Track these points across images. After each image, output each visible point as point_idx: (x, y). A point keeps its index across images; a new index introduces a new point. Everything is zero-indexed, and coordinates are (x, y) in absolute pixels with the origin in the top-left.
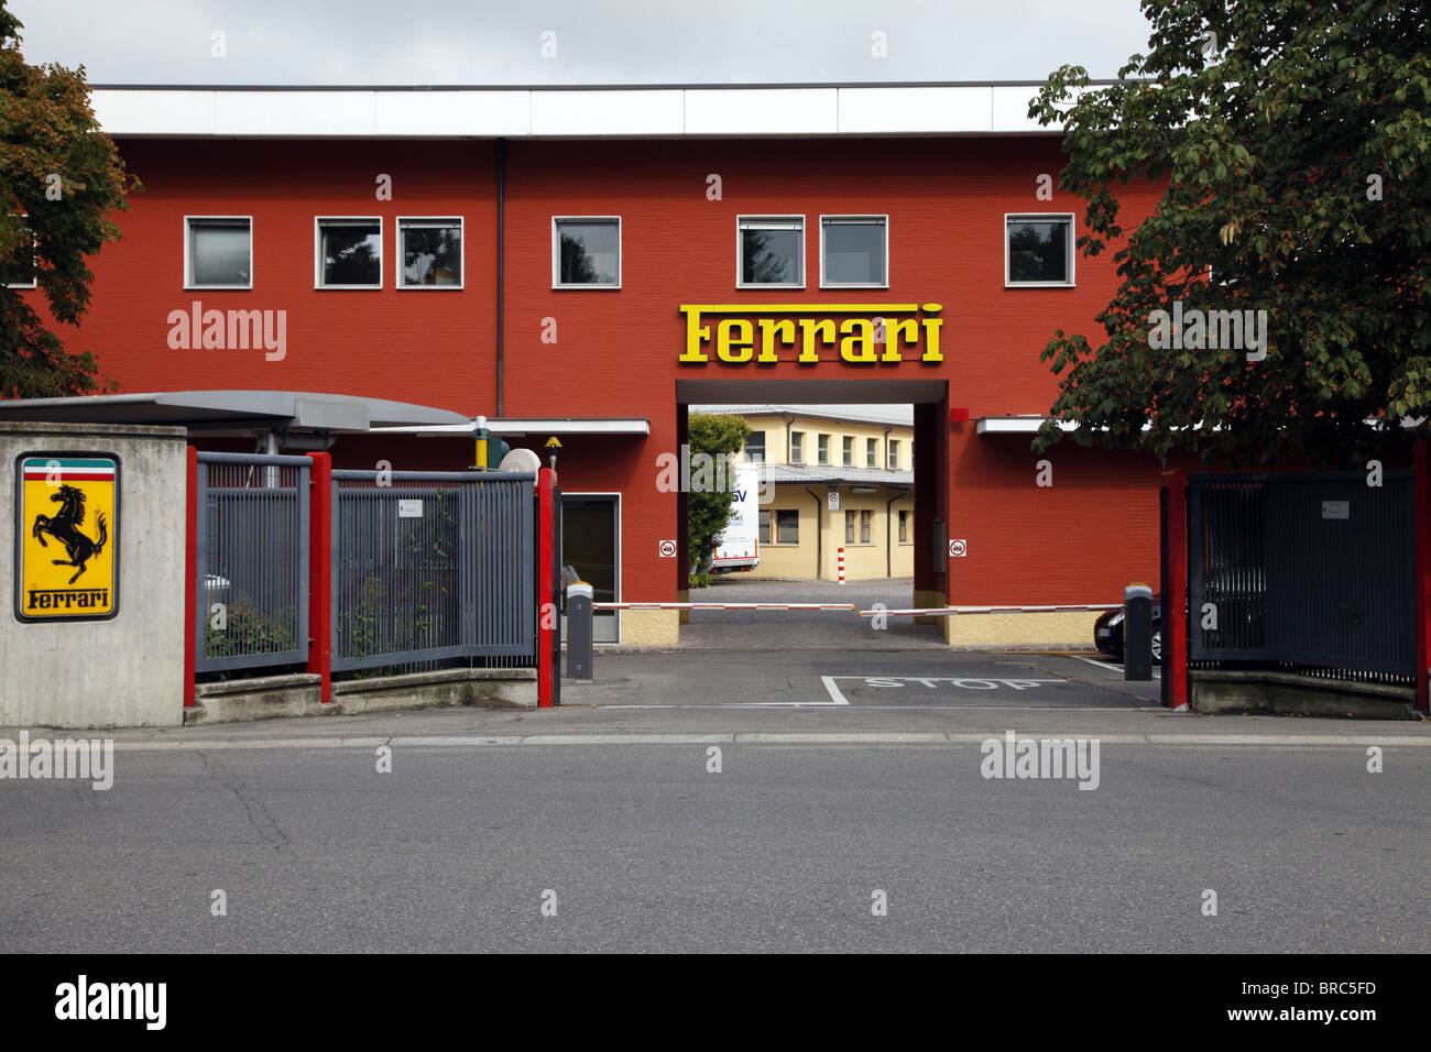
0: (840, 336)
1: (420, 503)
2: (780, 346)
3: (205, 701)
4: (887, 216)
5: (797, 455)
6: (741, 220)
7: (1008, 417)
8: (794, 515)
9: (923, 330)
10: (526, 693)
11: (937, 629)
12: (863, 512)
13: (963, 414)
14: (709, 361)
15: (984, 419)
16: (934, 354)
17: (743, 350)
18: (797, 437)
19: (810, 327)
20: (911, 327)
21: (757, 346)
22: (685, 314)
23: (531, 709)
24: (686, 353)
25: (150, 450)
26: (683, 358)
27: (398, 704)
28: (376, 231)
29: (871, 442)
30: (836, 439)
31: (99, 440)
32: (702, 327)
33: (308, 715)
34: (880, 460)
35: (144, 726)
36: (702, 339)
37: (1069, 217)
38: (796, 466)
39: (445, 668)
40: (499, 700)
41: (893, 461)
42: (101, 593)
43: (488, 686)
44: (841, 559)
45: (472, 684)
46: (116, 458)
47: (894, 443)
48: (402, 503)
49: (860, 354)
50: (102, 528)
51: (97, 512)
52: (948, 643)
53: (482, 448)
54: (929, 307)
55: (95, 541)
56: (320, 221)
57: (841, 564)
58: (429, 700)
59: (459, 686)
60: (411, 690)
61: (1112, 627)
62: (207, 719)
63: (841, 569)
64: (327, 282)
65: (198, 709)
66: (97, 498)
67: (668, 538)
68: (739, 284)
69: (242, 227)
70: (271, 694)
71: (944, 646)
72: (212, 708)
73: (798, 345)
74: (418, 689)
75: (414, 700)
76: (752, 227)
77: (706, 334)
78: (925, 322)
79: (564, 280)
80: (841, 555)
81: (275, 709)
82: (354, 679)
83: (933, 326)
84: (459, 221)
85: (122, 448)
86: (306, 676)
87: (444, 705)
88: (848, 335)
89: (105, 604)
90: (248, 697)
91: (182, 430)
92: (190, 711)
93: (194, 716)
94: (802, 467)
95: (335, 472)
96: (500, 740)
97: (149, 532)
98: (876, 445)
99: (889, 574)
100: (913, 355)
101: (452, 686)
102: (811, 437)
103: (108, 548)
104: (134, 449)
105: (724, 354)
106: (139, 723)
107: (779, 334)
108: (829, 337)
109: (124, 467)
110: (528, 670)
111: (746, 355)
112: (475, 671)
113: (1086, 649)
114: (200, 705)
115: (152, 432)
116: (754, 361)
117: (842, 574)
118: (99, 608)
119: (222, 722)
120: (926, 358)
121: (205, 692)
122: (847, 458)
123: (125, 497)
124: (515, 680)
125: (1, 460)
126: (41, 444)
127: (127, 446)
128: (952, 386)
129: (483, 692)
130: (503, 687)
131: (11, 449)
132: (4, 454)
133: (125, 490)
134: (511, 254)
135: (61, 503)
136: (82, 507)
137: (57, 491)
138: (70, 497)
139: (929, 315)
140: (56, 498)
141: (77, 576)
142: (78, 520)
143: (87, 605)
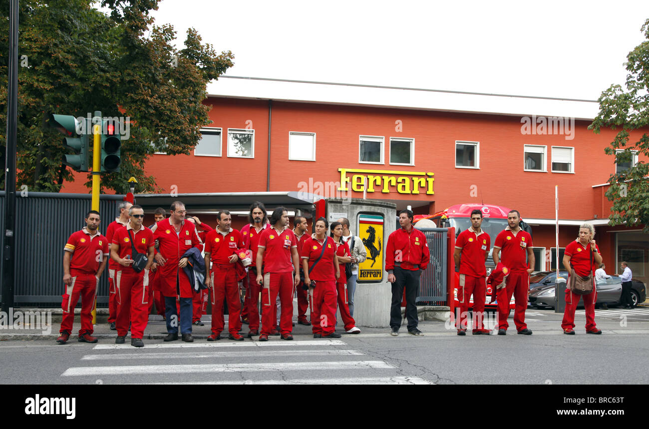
2: (376, 186)
4: (414, 139)
6: (361, 137)
9: (427, 182)
17: (361, 187)
19: (387, 179)
20: (423, 180)
21: (367, 186)
22: (340, 172)
25: (390, 213)
28: (218, 134)
31: (380, 208)
32: (347, 178)
36: (346, 182)
37: (477, 143)
40: (436, 319)
42: (379, 272)
43: (432, 313)
45: (426, 312)
49: (405, 190)
50: (380, 245)
51: (378, 238)
54: (429, 174)
55: (378, 250)
66: (378, 232)
68: (360, 161)
73: (382, 186)
76: (364, 140)
77: (348, 180)
78: (428, 179)
84: (253, 131)
88: (400, 183)
89: (380, 276)
100: (423, 191)
103: (381, 253)
105: (355, 188)
107: (375, 181)
108: (393, 183)
109: (385, 219)
110: (447, 307)
111: (363, 189)
112: (427, 307)
116: (366, 191)
118: (378, 278)
120: (428, 193)
123: (385, 232)
124: (442, 311)
125: (352, 215)
126: (365, 209)
127: (386, 211)
128: (436, 203)
129: (431, 315)
130: (438, 313)
131: (355, 210)
132: (354, 212)
133: (386, 229)
134: (273, 145)
135: (369, 234)
136: (374, 235)
137: (368, 229)
138: (371, 231)
139: (429, 177)
140: (368, 231)
141: (373, 264)
142: (374, 241)
143: (375, 277)
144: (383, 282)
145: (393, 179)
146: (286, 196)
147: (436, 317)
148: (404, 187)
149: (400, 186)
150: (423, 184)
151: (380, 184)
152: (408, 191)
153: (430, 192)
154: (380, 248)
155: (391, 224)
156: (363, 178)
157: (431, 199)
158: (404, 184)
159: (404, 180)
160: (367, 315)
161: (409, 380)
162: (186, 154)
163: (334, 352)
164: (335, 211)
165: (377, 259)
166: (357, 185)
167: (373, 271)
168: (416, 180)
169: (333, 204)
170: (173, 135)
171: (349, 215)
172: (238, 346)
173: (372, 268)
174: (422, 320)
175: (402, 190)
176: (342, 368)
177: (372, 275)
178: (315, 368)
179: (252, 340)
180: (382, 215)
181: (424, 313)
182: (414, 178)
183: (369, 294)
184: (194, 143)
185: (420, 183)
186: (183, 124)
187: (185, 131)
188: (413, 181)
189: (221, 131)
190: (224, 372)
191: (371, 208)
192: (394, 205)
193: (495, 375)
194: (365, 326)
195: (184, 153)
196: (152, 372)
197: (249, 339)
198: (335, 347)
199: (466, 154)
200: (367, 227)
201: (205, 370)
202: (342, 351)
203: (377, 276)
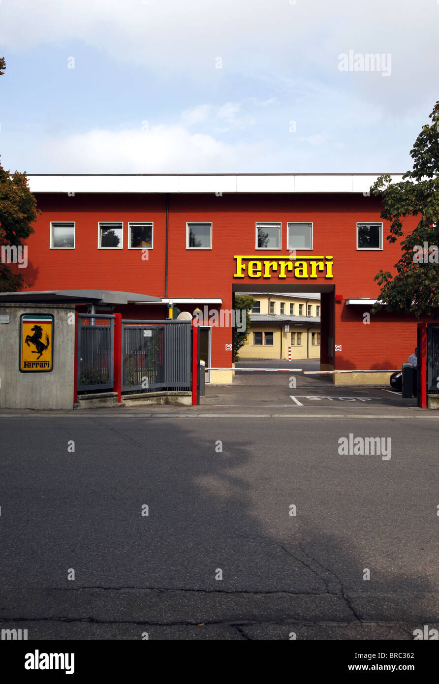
0: (295, 268)
1: (151, 331)
2: (272, 271)
3: (80, 401)
4: (312, 223)
5: (272, 310)
6: (257, 224)
7: (358, 299)
8: (271, 334)
9: (326, 265)
10: (187, 400)
11: (330, 378)
12: (298, 333)
13: (341, 297)
14: (245, 277)
15: (349, 300)
16: (329, 275)
17: (258, 273)
18: (272, 304)
19: (283, 264)
20: (321, 264)
21: (263, 271)
22: (236, 259)
23: (190, 406)
24: (236, 274)
25: (63, 313)
26: (235, 276)
27: (143, 403)
28: (121, 227)
29: (301, 306)
30: (287, 305)
31: (47, 309)
32: (242, 264)
33: (114, 407)
34: (304, 313)
35: (61, 409)
36: (242, 268)
37: (381, 224)
38: (272, 315)
39: (158, 391)
40: (178, 403)
41: (309, 313)
42: (47, 363)
43: (175, 397)
44: (290, 351)
45: (168, 397)
46: (53, 316)
47: (310, 306)
48: (145, 331)
49: (302, 275)
50: (48, 340)
51: (46, 335)
52: (334, 384)
53: (171, 311)
54: (328, 257)
55: (46, 345)
56: (100, 224)
57: (290, 353)
58: (154, 402)
59: (164, 397)
60: (148, 398)
61: (397, 378)
62: (81, 407)
63: (290, 355)
64: (102, 246)
65: (78, 404)
66: (46, 329)
67: (229, 343)
68: (257, 248)
69: (72, 225)
70: (101, 399)
71: (333, 385)
72: (83, 404)
73: (278, 271)
74: (150, 398)
75: (149, 402)
76: (261, 226)
77: (244, 266)
78: (327, 263)
79: (190, 246)
80: (290, 350)
81: (103, 404)
82: (128, 394)
84: (152, 224)
85: (55, 312)
86: (113, 393)
87: (159, 404)
88: (297, 267)
89: (48, 367)
90: (94, 400)
91: (74, 306)
92: (76, 404)
93: (77, 406)
94: (275, 315)
95: (123, 320)
96: (190, 416)
97: (63, 342)
98: (303, 307)
99: (308, 357)
100: (322, 275)
101: (161, 397)
102: (278, 304)
103: (50, 347)
104: (58, 312)
105: (251, 274)
106: (59, 408)
107: (271, 266)
108: (290, 268)
109: (55, 319)
111: (259, 275)
112: (169, 392)
113: (387, 386)
114: (79, 402)
115: (64, 307)
116: (262, 277)
117: (290, 357)
118: (46, 368)
119: (86, 409)
120: (327, 276)
121: (80, 398)
122: (291, 312)
123: (55, 329)
124: (184, 396)
125: (15, 316)
126: (28, 311)
128: (336, 287)
129: (172, 400)
130: (179, 398)
131: (18, 313)
133: (55, 327)
134: (171, 236)
135: (34, 331)
136: (41, 333)
137: (34, 327)
138: (37, 329)
139: (328, 260)
140: (33, 329)
141: (39, 357)
142: (40, 337)
143: (42, 367)
144: (54, 371)
154: (49, 343)
155: (64, 322)
157: (331, 283)
160: (32, 399)
171: (12, 317)
180: (51, 315)
183: (34, 382)
191: (35, 310)
194: (29, 409)
203: (45, 367)
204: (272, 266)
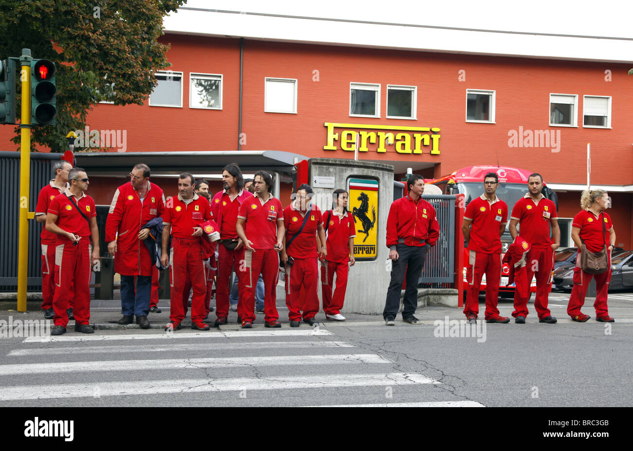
2: (369, 144)
4: (416, 87)
6: (352, 84)
9: (432, 139)
10: (453, 301)
14: (337, 150)
17: (352, 145)
19: (383, 136)
20: (427, 138)
21: (359, 143)
22: (327, 127)
24: (327, 145)
25: (387, 177)
26: (325, 148)
28: (178, 79)
31: (374, 170)
32: (334, 134)
36: (334, 139)
37: (492, 92)
40: (441, 304)
42: (373, 247)
43: (437, 297)
45: (430, 296)
46: (379, 181)
49: (404, 149)
50: (374, 215)
51: (372, 206)
54: (434, 129)
55: (372, 221)
66: (372, 199)
68: (350, 114)
73: (377, 144)
74: (421, 298)
76: (356, 88)
77: (336, 137)
78: (433, 136)
83: (436, 138)
84: (220, 76)
88: (399, 140)
89: (374, 253)
100: (427, 150)
103: (375, 225)
104: (383, 176)
105: (344, 146)
108: (391, 141)
110: (454, 290)
111: (354, 147)
112: (431, 290)
115: (387, 168)
116: (358, 150)
118: (372, 255)
120: (433, 152)
123: (381, 200)
124: (449, 294)
125: (341, 179)
126: (356, 171)
127: (381, 174)
128: (442, 166)
129: (435, 300)
130: (443, 297)
131: (344, 173)
132: (342, 176)
133: (381, 196)
134: (246, 95)
135: (361, 202)
136: (367, 204)
137: (360, 196)
138: (364, 199)
139: (434, 133)
140: (359, 199)
141: (366, 238)
142: (366, 210)
143: (368, 253)
144: (378, 259)
145: (391, 136)
146: (261, 156)
147: (440, 301)
148: (403, 145)
149: (399, 144)
150: (427, 142)
151: (375, 142)
152: (408, 150)
153: (435, 151)
154: (374, 219)
155: (387, 190)
156: (355, 134)
157: (436, 161)
158: (403, 142)
159: (403, 137)
160: (359, 299)
161: (407, 377)
162: (138, 104)
163: (319, 344)
164: (319, 175)
165: (370, 231)
166: (348, 143)
167: (366, 247)
168: (419, 137)
169: (317, 166)
170: (121, 81)
171: (337, 179)
172: (202, 337)
173: (365, 243)
174: (424, 306)
175: (402, 149)
176: (328, 362)
177: (364, 252)
178: (295, 363)
179: (219, 330)
180: (377, 179)
181: (427, 297)
182: (415, 135)
183: (360, 274)
184: (148, 91)
185: (423, 140)
186: (134, 67)
187: (137, 75)
188: (415, 138)
189: (182, 76)
190: (185, 369)
191: (363, 170)
192: (391, 167)
193: (512, 372)
194: (356, 313)
195: (135, 102)
196: (97, 369)
197: (216, 329)
198: (320, 338)
199: (479, 106)
200: (358, 193)
201: (161, 367)
202: (328, 342)
203: (371, 253)
204: (369, 137)
